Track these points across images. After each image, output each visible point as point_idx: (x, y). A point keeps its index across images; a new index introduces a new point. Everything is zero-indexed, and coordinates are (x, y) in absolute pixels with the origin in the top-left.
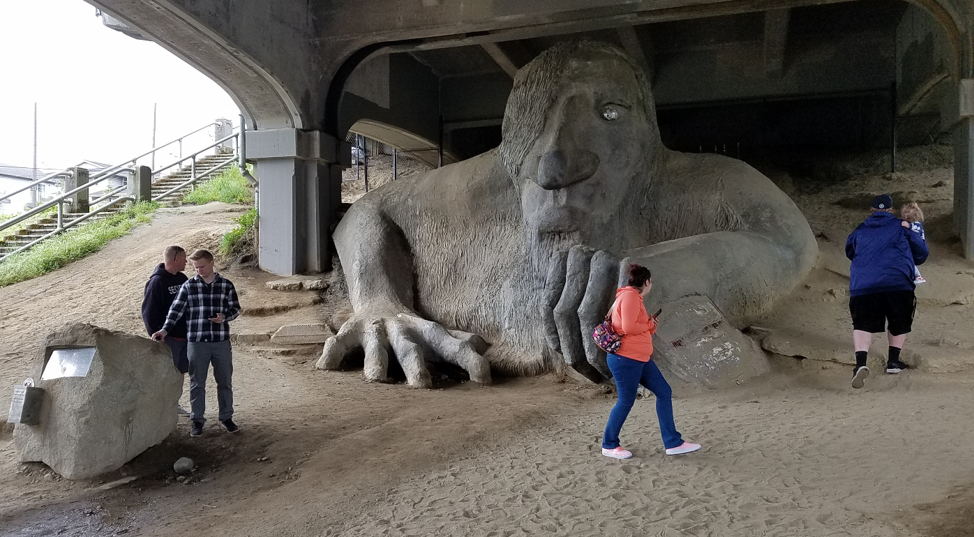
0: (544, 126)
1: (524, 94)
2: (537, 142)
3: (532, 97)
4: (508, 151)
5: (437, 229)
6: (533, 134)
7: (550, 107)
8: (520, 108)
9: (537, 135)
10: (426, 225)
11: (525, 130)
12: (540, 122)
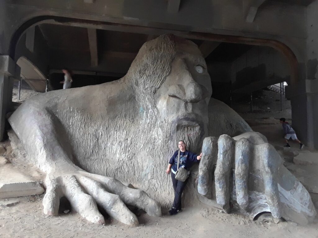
0: (171, 70)
1: (157, 53)
2: (168, 78)
3: (161, 55)
4: (150, 81)
5: (84, 120)
6: (165, 73)
7: (172, 62)
8: (155, 60)
9: (167, 74)
10: (77, 117)
11: (159, 71)
12: (169, 68)
